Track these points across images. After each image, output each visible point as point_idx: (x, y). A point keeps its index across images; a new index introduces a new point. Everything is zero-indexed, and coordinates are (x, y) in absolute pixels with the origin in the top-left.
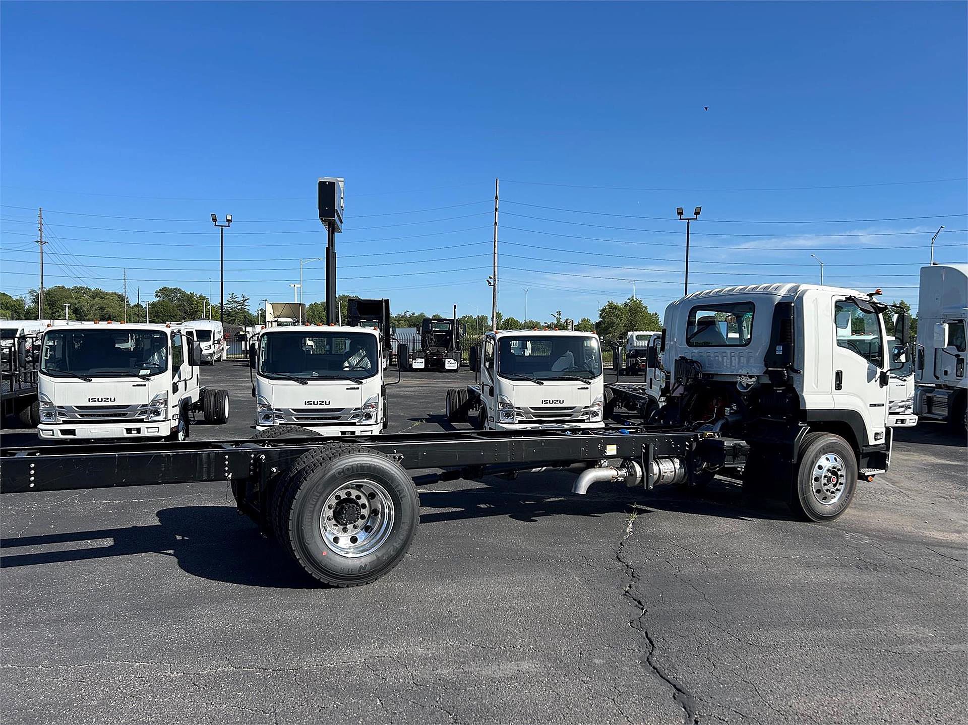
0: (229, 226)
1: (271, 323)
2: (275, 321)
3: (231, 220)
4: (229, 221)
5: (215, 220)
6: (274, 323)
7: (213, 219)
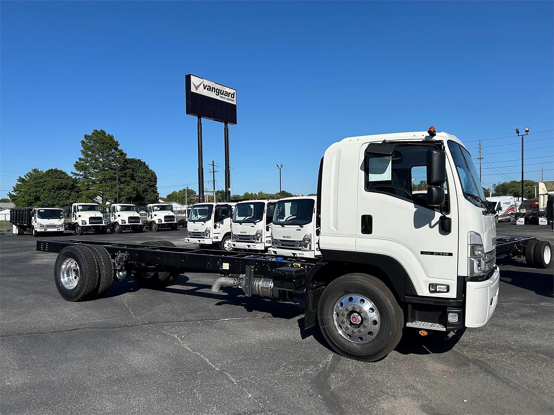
0: (527, 134)
1: (544, 196)
2: (546, 194)
3: (528, 131)
4: (527, 131)
5: (518, 132)
6: (545, 195)
7: (517, 132)
